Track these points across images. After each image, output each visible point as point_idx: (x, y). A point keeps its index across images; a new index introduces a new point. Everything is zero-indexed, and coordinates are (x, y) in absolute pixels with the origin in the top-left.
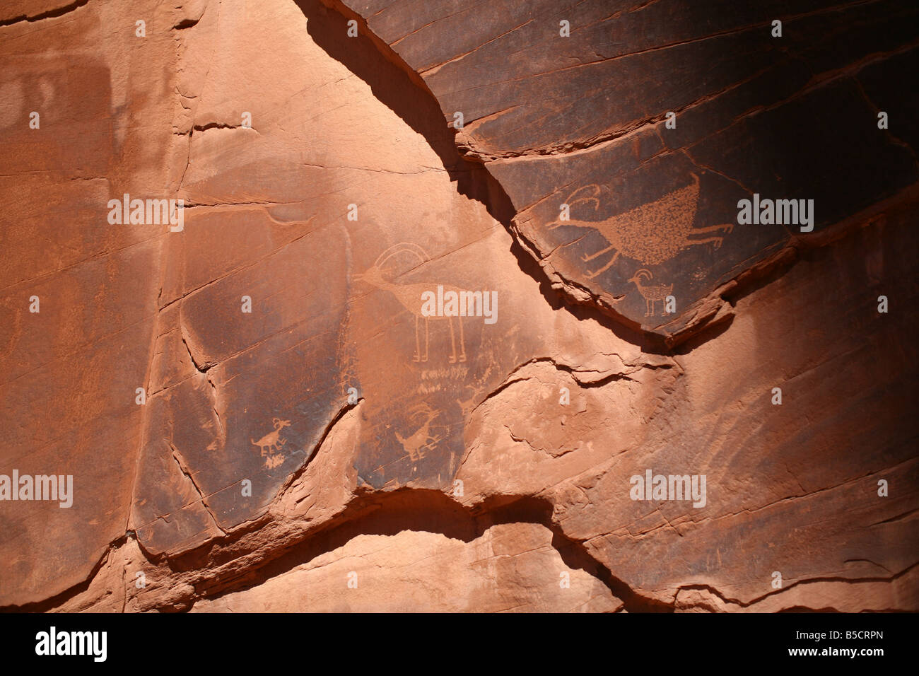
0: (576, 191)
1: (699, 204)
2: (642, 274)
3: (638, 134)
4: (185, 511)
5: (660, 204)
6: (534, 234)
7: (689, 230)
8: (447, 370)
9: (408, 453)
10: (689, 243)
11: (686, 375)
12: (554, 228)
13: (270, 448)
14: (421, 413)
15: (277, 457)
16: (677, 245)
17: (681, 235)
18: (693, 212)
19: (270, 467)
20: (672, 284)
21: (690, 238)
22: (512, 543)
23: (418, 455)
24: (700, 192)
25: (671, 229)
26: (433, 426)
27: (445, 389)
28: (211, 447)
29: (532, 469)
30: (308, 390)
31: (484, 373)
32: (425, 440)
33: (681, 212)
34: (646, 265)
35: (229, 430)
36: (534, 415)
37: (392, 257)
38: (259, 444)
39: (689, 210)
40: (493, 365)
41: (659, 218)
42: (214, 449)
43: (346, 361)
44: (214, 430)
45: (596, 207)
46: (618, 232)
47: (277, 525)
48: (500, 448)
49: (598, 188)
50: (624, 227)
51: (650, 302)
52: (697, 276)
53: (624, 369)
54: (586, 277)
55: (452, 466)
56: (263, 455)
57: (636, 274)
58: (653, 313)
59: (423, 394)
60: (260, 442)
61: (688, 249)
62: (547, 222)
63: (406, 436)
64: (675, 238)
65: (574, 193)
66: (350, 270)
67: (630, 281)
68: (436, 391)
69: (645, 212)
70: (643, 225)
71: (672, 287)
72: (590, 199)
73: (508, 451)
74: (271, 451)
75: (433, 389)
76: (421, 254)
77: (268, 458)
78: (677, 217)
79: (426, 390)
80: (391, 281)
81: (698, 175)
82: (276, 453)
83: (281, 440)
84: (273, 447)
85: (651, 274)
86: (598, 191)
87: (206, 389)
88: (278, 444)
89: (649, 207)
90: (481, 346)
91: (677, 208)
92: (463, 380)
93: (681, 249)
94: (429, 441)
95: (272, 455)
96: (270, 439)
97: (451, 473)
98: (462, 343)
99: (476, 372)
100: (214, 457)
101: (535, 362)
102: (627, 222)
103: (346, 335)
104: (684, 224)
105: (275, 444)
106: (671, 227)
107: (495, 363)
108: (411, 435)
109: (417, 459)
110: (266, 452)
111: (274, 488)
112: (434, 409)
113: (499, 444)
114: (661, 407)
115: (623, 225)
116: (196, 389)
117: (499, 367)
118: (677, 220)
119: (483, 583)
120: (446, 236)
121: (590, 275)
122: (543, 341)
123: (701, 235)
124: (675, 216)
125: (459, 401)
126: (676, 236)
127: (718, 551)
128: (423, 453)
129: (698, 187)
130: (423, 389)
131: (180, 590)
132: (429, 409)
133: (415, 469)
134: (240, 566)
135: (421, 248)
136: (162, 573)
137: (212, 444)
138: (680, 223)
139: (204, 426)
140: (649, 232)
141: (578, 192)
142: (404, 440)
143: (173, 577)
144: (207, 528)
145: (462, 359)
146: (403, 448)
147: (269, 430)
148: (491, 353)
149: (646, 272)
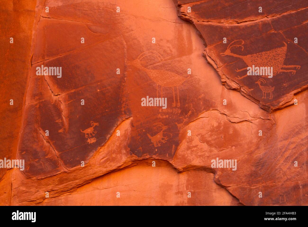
0: (234, 41)
1: (286, 55)
2: (261, 80)
3: (262, 21)
4: (47, 159)
5: (270, 53)
6: (215, 57)
7: (282, 65)
8: (171, 109)
9: (153, 143)
10: (281, 71)
11: (276, 124)
12: (224, 55)
13: (90, 135)
14: (159, 127)
15: (93, 138)
16: (277, 71)
17: (278, 67)
18: (284, 58)
19: (90, 143)
20: (274, 87)
21: (282, 68)
22: (195, 186)
23: (158, 145)
24: (287, 50)
25: (274, 64)
26: (165, 133)
27: (170, 118)
28: (61, 131)
29: (208, 155)
30: (107, 110)
31: (188, 112)
32: (161, 138)
33: (279, 57)
34: (263, 77)
35: (70, 125)
36: (210, 133)
37: (146, 56)
38: (84, 132)
39: (282, 57)
40: (192, 110)
41: (269, 58)
42: (62, 132)
43: (124, 99)
44: (63, 123)
45: (242, 50)
46: (252, 61)
47: (92, 169)
48: (194, 145)
49: (243, 42)
50: (254, 60)
51: (264, 93)
52: (285, 85)
53: (250, 118)
54: (237, 78)
55: (173, 151)
56: (86, 137)
57: (259, 80)
58: (265, 97)
59: (160, 118)
60: (85, 131)
61: (281, 73)
62: (221, 53)
63: (152, 135)
64: (276, 68)
65: (233, 42)
66: (126, 59)
67: (256, 83)
68: (166, 118)
69: (264, 55)
70: (262, 60)
71: (274, 88)
72: (240, 45)
73: (198, 147)
74: (90, 136)
75: (165, 117)
76: (159, 57)
77: (89, 139)
78: (277, 59)
79: (161, 117)
80: (146, 67)
81: (287, 44)
82: (93, 137)
83: (95, 131)
84: (91, 134)
85: (265, 81)
86: (243, 43)
87: (57, 105)
88: (93, 133)
89: (265, 53)
90: (187, 101)
91: (277, 55)
92: (179, 114)
93: (278, 73)
94: (163, 139)
95: (91, 138)
96: (89, 130)
97: (173, 154)
98: (178, 99)
99: (184, 111)
100: (62, 136)
101: (211, 111)
102: (255, 58)
103: (124, 88)
104: (280, 62)
105: (92, 133)
106: (274, 63)
107: (193, 109)
108: (155, 135)
109: (157, 146)
110: (88, 136)
111: (91, 152)
112: (165, 125)
113: (194, 143)
114: (265, 136)
115: (254, 59)
116: (52, 104)
117: (195, 111)
118: (277, 60)
119: (181, 201)
120: (171, 51)
121: (239, 78)
122: (215, 103)
123: (286, 68)
124: (276, 59)
125: (176, 123)
126: (276, 67)
127: (285, 196)
128: (160, 144)
129: (287, 48)
130: (160, 116)
131: (40, 194)
132: (163, 125)
133: (156, 150)
134: (72, 185)
135: (159, 54)
136: (33, 186)
137: (61, 130)
138: (278, 62)
139: (57, 121)
140: (265, 64)
141: (235, 42)
142: (152, 137)
143: (38, 188)
144: (58, 167)
145: (178, 105)
146: (151, 141)
147: (89, 126)
148: (192, 105)
149: (263, 80)
